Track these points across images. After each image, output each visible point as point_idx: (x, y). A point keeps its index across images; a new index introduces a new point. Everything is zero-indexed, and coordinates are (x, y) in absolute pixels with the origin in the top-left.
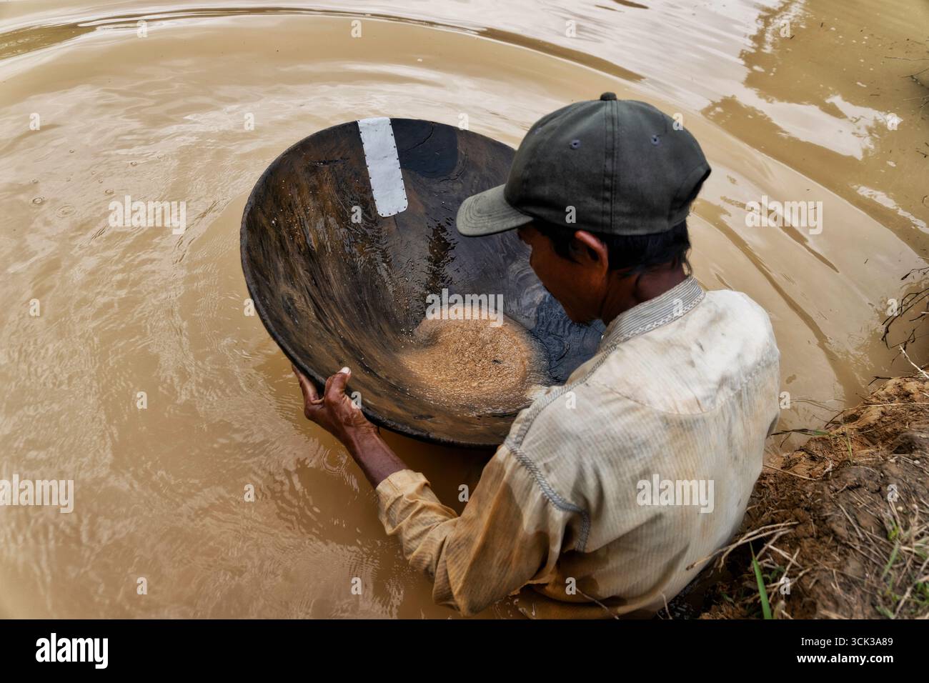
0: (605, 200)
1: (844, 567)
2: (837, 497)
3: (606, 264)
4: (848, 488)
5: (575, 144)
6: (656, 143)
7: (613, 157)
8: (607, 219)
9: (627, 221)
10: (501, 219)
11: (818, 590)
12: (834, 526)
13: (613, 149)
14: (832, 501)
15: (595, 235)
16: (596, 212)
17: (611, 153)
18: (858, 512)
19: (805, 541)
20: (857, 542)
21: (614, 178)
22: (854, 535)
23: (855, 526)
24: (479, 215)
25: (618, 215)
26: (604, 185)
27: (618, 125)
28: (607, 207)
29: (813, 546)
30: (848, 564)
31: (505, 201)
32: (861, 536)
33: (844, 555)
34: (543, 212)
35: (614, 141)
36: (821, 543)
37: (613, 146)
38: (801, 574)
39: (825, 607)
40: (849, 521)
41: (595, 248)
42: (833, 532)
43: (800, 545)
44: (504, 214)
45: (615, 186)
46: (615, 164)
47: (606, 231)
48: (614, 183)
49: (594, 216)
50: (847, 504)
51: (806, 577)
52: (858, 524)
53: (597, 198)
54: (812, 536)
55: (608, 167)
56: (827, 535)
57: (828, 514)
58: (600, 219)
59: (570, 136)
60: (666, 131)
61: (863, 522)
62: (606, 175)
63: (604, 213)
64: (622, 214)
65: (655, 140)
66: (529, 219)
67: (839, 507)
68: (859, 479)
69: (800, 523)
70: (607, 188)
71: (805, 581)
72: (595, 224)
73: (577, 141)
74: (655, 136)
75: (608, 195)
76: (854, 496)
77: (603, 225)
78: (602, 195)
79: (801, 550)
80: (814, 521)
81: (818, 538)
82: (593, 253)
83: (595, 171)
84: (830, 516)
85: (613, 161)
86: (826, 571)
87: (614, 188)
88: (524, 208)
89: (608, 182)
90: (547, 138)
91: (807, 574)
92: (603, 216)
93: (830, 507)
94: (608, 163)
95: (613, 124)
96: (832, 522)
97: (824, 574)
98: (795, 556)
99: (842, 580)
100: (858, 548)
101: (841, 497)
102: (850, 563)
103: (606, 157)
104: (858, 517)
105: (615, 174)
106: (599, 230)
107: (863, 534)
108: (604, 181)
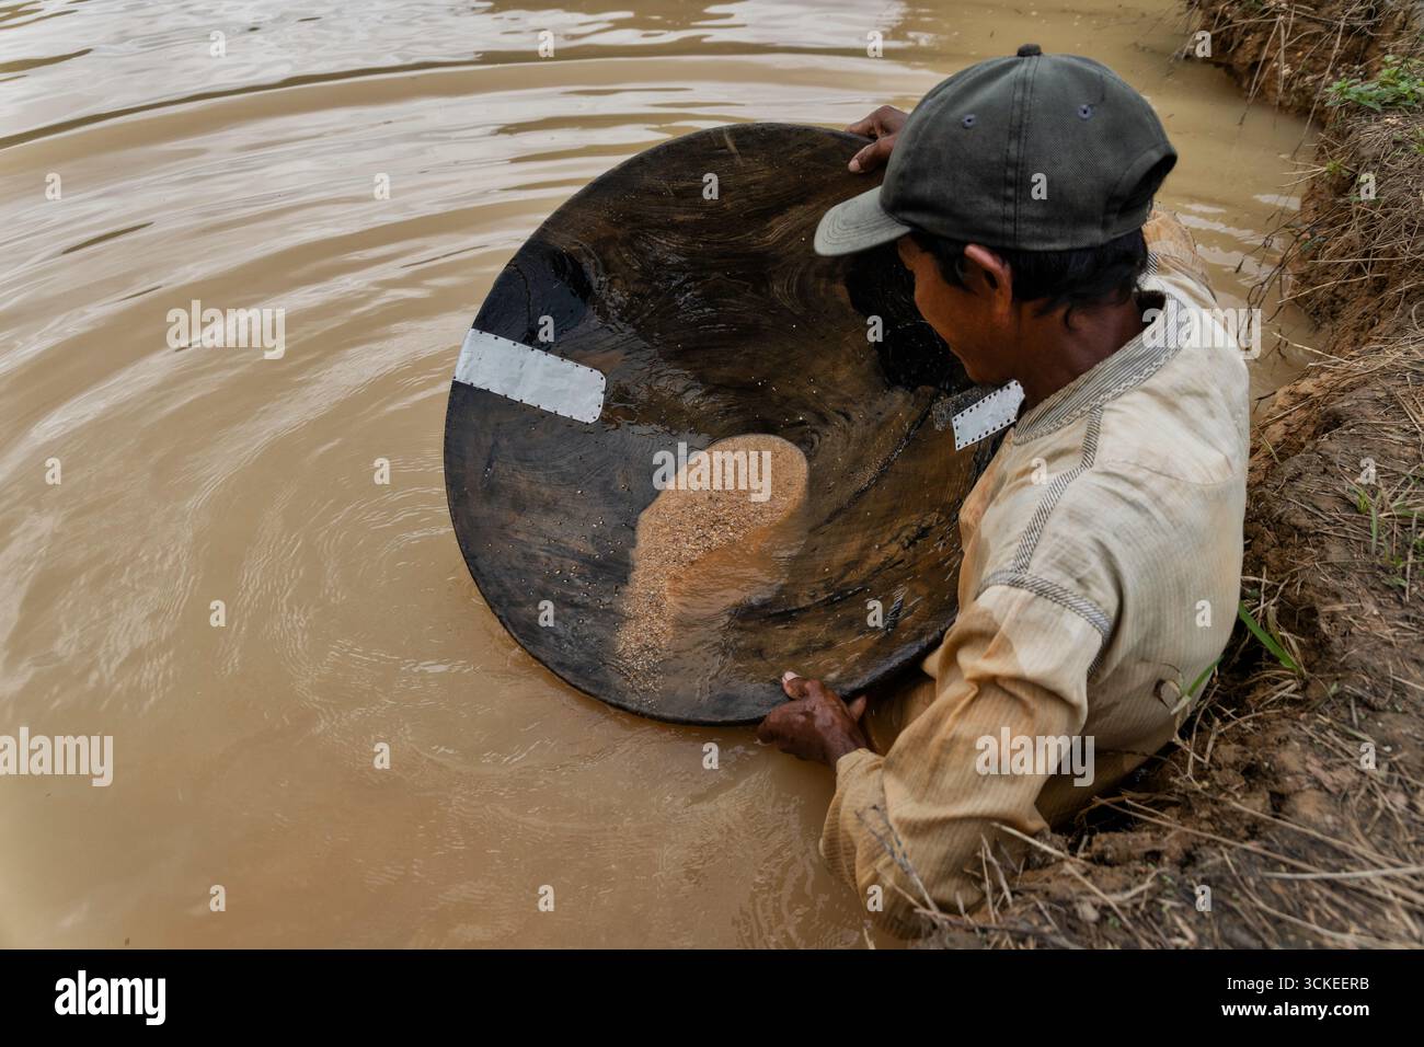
0: (1007, 200)
1: (1324, 556)
2: (1281, 493)
3: (1009, 293)
4: (1288, 480)
5: (969, 121)
6: (1085, 116)
7: (1020, 137)
8: (1009, 227)
9: (1039, 230)
10: (871, 231)
11: (1309, 592)
12: (1293, 520)
13: (1020, 127)
14: (1278, 499)
15: (993, 251)
16: (992, 217)
17: (1017, 132)
18: (1313, 499)
19: (1268, 554)
20: (1327, 527)
21: (1020, 169)
22: (1320, 521)
23: (1316, 512)
24: (845, 227)
25: (1026, 221)
26: (1005, 179)
27: (1032, 92)
28: (1010, 209)
29: (1279, 556)
30: (1328, 552)
31: (879, 207)
32: (1328, 519)
33: (1320, 545)
34: (924, 219)
35: (1022, 115)
36: (1287, 547)
37: (1022, 122)
38: (1281, 588)
39: (1326, 604)
40: (1307, 510)
41: (992, 269)
42: (1295, 527)
43: (1264, 563)
44: (876, 224)
45: (1021, 179)
46: (1022, 147)
47: (1008, 244)
48: (1019, 174)
49: (992, 224)
50: (1296, 495)
51: (1287, 590)
52: (1319, 510)
53: (995, 197)
54: (1273, 546)
55: (1011, 152)
56: (1290, 535)
57: (1280, 511)
58: (998, 227)
59: (964, 111)
60: (1103, 99)
61: (1323, 506)
62: (1009, 163)
63: (1005, 219)
64: (1031, 220)
65: (1085, 112)
66: (905, 230)
67: (1289, 501)
68: (1296, 468)
69: (1253, 539)
70: (1009, 183)
71: (1289, 592)
72: (992, 234)
73: (972, 117)
74: (1084, 107)
75: (1010, 192)
76: (1301, 485)
77: (1004, 236)
78: (1002, 192)
79: (1268, 567)
80: (1268, 527)
81: (1281, 544)
82: (990, 276)
83: (994, 158)
84: (1283, 513)
85: (1019, 142)
86: (1308, 568)
87: (1019, 181)
88: (900, 215)
89: (1011, 173)
90: (934, 112)
91: (1287, 586)
92: (1004, 222)
93: (1279, 504)
94: (1013, 146)
95: (1024, 91)
96: (1288, 518)
97: (1307, 572)
98: (1264, 576)
99: (1330, 570)
100: (1331, 532)
101: (1286, 490)
102: (1331, 550)
103: (1010, 138)
104: (1315, 503)
105: (1020, 161)
106: (999, 243)
107: (1330, 516)
108: (1005, 172)
